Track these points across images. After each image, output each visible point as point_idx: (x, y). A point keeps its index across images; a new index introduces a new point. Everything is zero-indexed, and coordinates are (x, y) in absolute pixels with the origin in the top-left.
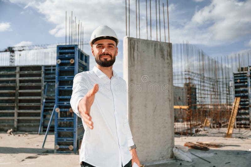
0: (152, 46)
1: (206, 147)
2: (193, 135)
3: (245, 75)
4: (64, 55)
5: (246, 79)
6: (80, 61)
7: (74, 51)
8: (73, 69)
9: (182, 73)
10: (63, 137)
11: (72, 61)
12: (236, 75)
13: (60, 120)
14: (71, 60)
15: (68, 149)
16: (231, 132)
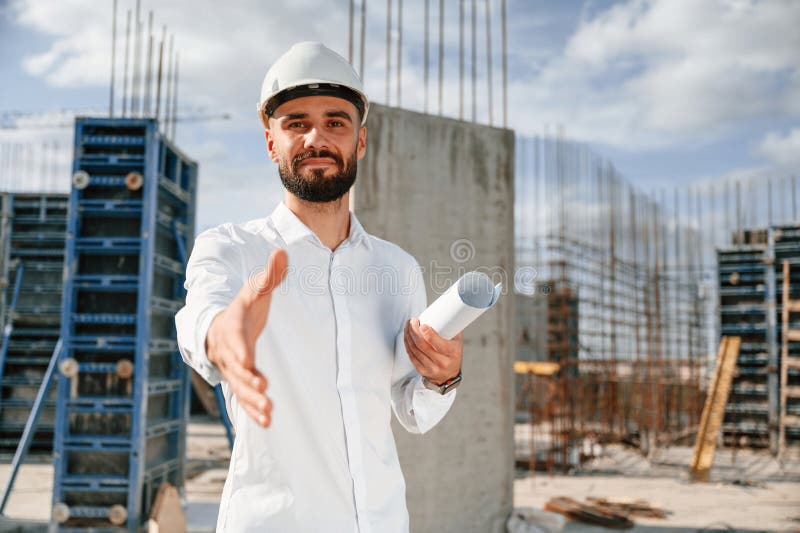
0: (443, 136)
1: (624, 514)
2: (571, 471)
3: (757, 257)
4: (102, 156)
5: (762, 272)
6: (165, 181)
7: (144, 141)
8: (137, 210)
9: (537, 244)
10: (89, 472)
11: (134, 180)
12: (724, 259)
13: (77, 409)
14: (131, 176)
15: (106, 520)
16: (706, 460)
